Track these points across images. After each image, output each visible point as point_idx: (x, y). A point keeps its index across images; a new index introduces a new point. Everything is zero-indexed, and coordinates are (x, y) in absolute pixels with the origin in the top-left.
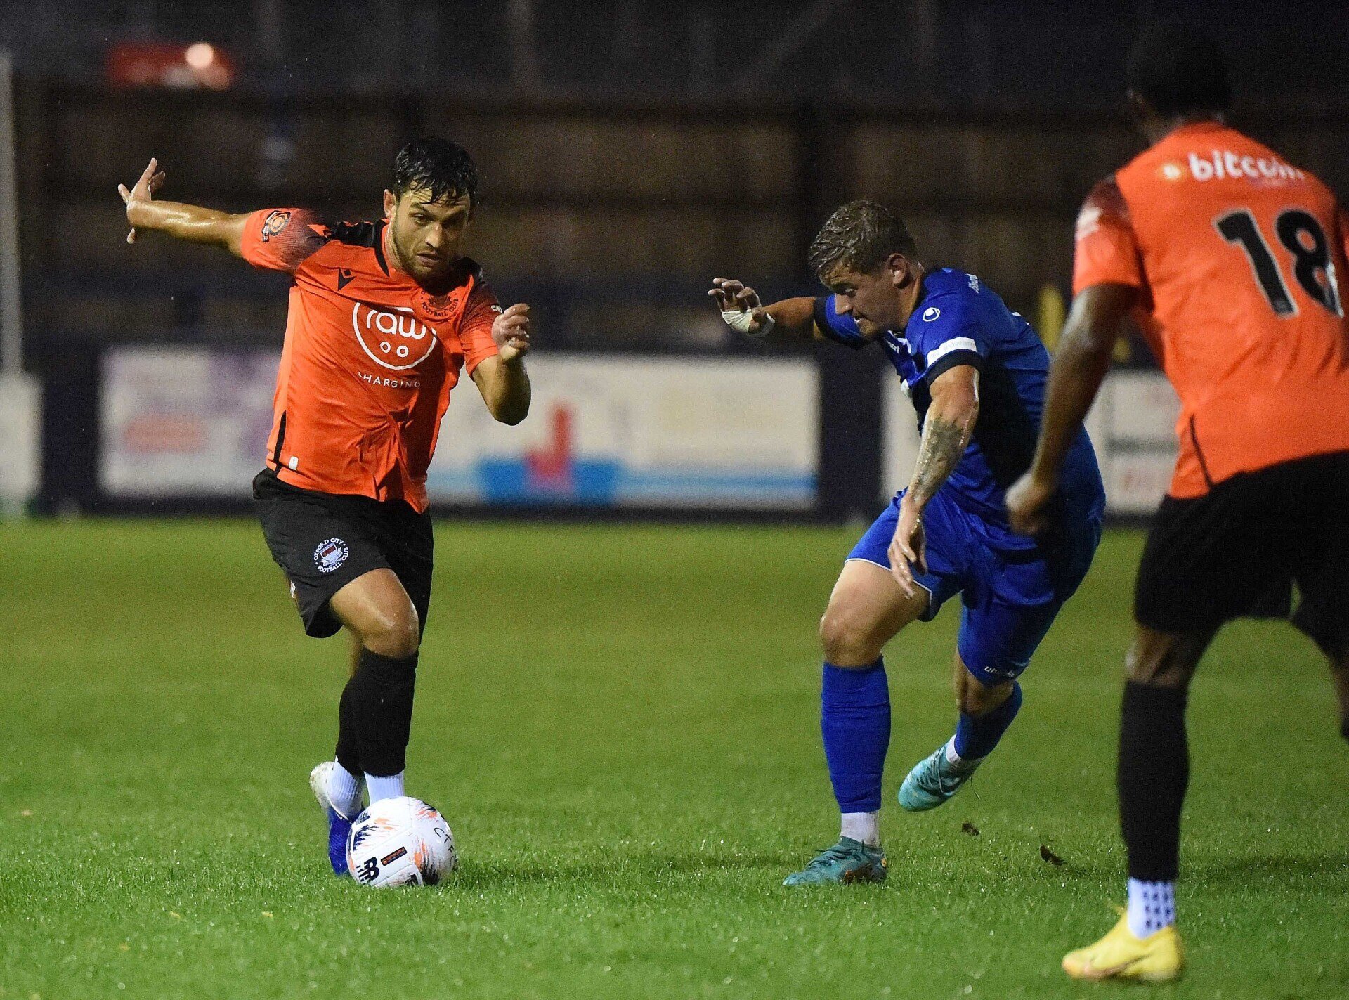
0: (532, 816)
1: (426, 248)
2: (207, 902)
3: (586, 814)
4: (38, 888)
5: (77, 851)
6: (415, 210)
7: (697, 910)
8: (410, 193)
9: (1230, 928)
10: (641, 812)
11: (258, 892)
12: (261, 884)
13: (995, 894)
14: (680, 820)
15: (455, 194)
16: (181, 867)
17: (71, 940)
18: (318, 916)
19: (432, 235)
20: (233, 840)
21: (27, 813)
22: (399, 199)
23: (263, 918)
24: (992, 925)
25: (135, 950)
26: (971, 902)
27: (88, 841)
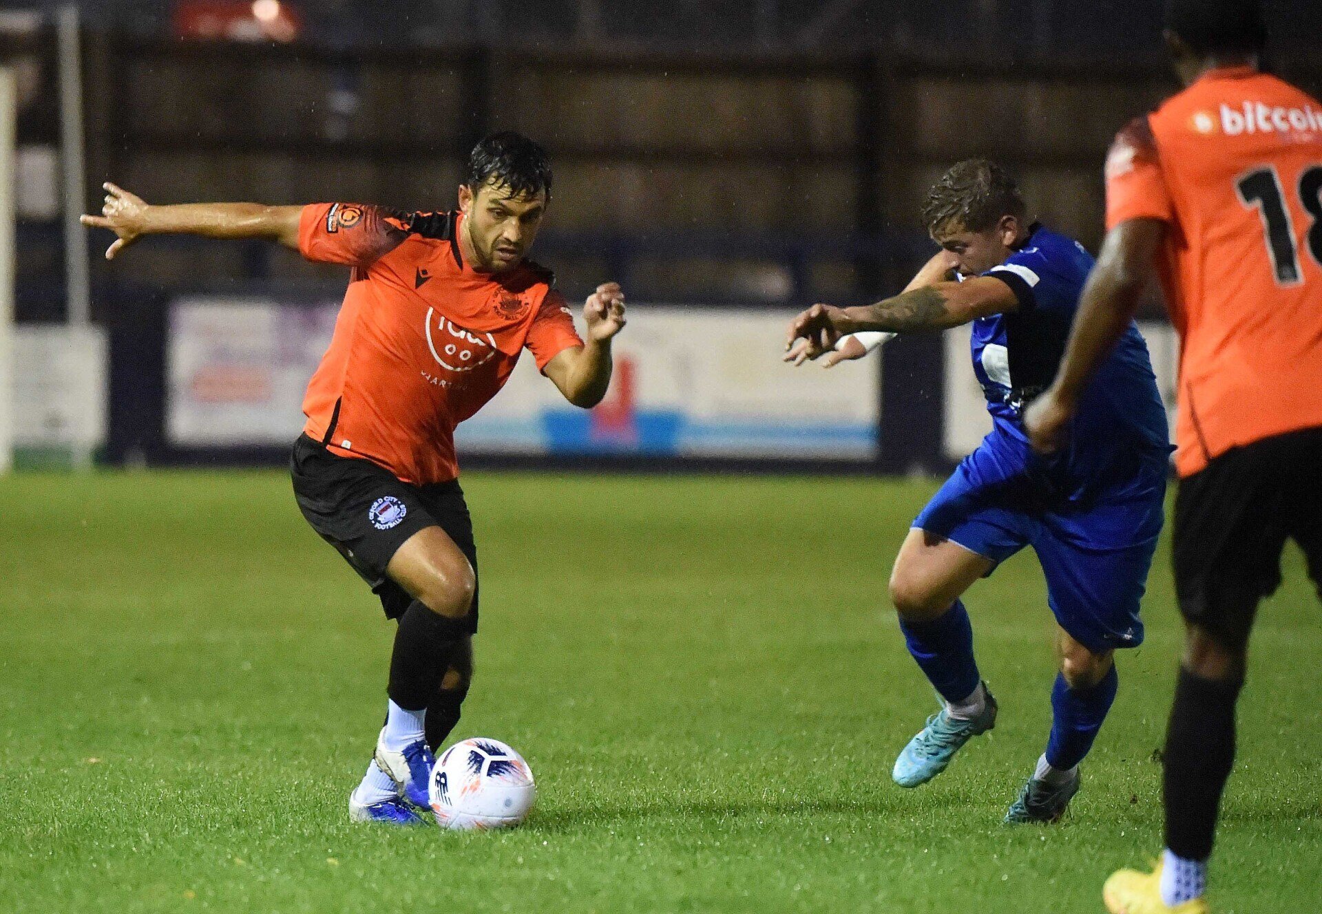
0: (595, 764)
1: (503, 242)
2: (272, 850)
3: (650, 761)
4: (104, 834)
5: (144, 799)
6: (493, 206)
7: (760, 858)
8: (488, 189)
9: (1288, 877)
10: (703, 761)
11: (323, 839)
12: (326, 831)
13: (1055, 842)
14: (742, 768)
15: (532, 190)
16: (246, 814)
17: (137, 886)
18: (384, 863)
19: (510, 230)
20: (298, 787)
21: (93, 760)
22: (476, 194)
23: (327, 865)
24: (1052, 873)
25: (201, 896)
26: (1030, 850)
27: (154, 789)
